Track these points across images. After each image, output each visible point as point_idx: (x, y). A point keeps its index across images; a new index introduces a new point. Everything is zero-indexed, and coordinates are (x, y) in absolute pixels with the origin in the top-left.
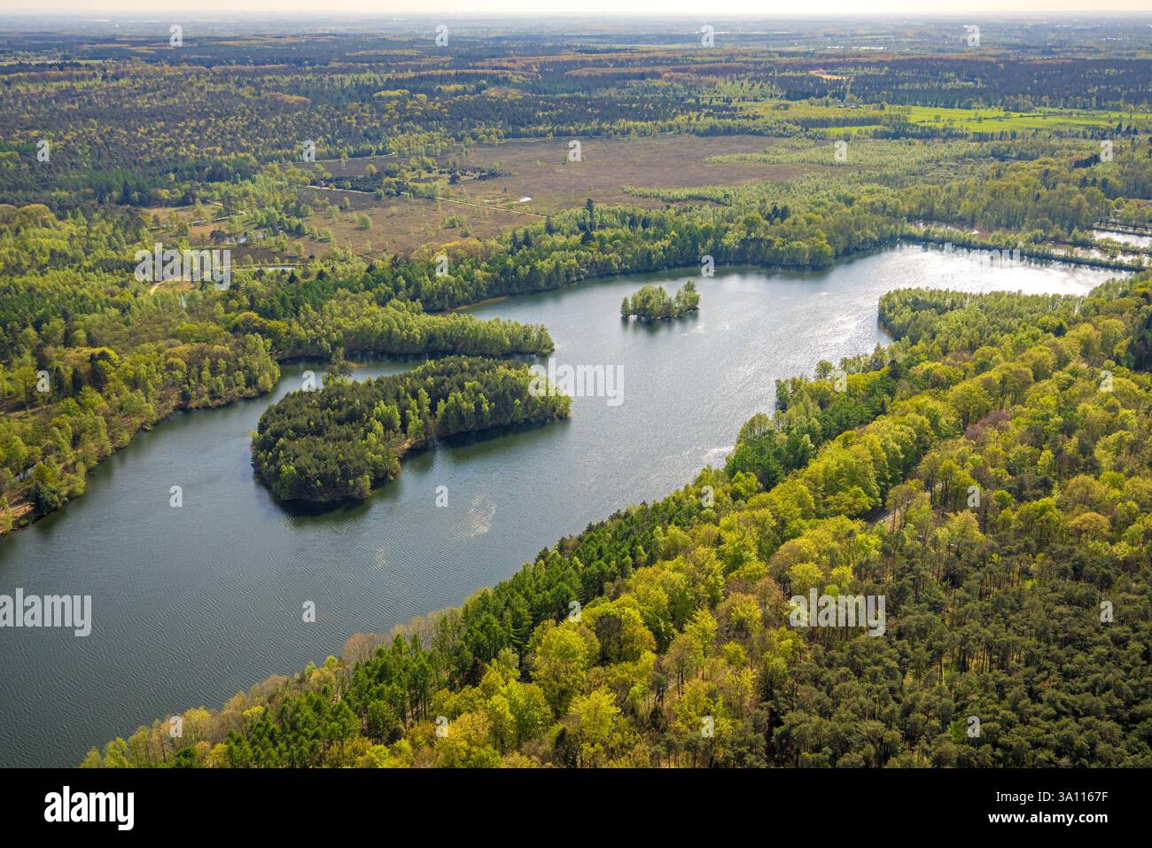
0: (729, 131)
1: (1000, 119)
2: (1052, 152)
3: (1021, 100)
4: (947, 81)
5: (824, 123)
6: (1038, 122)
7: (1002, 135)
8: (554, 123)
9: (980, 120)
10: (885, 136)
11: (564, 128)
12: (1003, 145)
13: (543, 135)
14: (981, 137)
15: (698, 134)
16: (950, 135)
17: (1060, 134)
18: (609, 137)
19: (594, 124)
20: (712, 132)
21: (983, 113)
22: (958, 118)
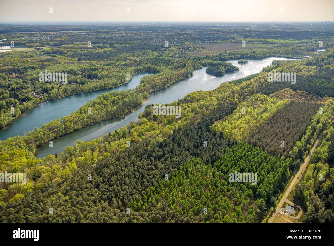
0: (237, 42)
1: (283, 41)
2: (293, 45)
3: (286, 38)
4: (272, 35)
5: (253, 41)
6: (290, 42)
7: (284, 43)
8: (208, 41)
9: (280, 41)
10: (264, 43)
11: (210, 42)
12: (285, 44)
13: (207, 43)
14: (281, 44)
15: (232, 43)
16: (275, 43)
17: (294, 43)
18: (218, 43)
19: (215, 41)
20: (235, 42)
21: (280, 40)
22: (276, 41)
